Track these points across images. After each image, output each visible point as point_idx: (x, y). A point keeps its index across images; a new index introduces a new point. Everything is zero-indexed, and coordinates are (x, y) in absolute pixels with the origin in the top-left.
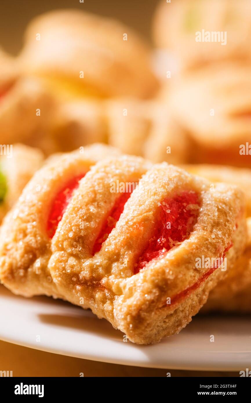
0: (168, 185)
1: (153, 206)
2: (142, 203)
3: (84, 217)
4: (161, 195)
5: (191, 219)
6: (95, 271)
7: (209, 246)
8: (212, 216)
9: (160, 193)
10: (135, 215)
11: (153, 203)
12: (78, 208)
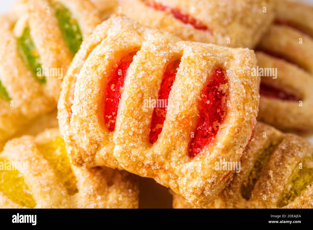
0: (202, 77)
1: (195, 101)
2: (185, 100)
3: (139, 118)
4: (199, 90)
5: (224, 98)
6: (157, 160)
7: (246, 124)
8: (242, 95)
9: (198, 88)
10: (182, 111)
11: (195, 98)
12: (132, 110)
